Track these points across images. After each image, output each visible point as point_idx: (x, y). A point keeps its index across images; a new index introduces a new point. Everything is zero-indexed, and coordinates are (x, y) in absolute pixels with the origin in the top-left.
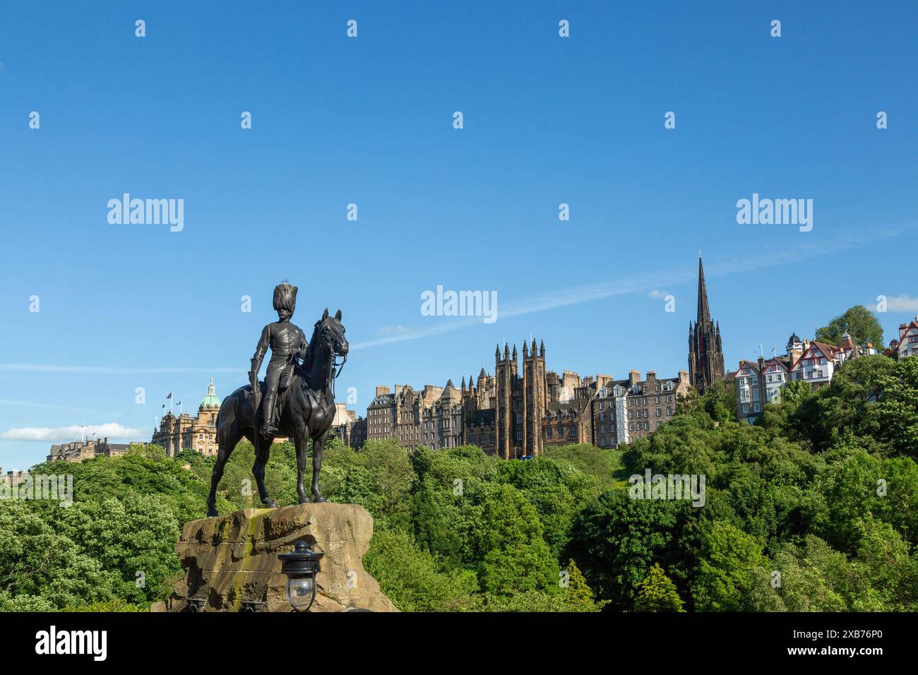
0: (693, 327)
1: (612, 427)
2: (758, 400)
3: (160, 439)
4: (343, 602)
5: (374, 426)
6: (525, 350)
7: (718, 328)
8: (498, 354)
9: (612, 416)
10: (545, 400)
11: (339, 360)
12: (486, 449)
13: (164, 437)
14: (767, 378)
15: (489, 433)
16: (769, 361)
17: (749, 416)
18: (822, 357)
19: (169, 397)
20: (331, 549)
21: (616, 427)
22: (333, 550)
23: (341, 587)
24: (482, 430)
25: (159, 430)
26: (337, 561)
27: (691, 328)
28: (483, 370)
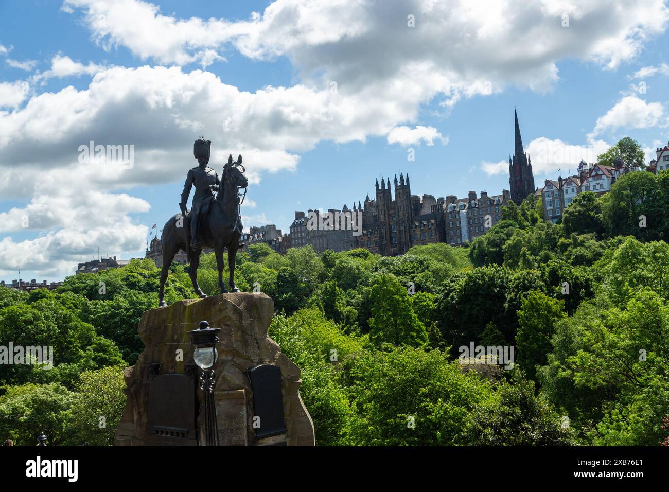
0: (512, 159)
1: (458, 231)
2: (559, 207)
3: (151, 255)
4: (255, 361)
5: (295, 239)
6: (396, 181)
7: (529, 159)
8: (377, 185)
9: (458, 223)
10: (411, 215)
11: (242, 191)
12: (373, 251)
13: (153, 254)
14: (564, 191)
15: (373, 239)
16: (566, 179)
17: (553, 218)
18: (603, 175)
19: (154, 227)
20: (244, 324)
21: (461, 231)
22: (245, 326)
23: (252, 350)
24: (369, 238)
25: (149, 250)
26: (249, 332)
27: (510, 160)
28: (368, 197)
